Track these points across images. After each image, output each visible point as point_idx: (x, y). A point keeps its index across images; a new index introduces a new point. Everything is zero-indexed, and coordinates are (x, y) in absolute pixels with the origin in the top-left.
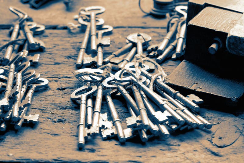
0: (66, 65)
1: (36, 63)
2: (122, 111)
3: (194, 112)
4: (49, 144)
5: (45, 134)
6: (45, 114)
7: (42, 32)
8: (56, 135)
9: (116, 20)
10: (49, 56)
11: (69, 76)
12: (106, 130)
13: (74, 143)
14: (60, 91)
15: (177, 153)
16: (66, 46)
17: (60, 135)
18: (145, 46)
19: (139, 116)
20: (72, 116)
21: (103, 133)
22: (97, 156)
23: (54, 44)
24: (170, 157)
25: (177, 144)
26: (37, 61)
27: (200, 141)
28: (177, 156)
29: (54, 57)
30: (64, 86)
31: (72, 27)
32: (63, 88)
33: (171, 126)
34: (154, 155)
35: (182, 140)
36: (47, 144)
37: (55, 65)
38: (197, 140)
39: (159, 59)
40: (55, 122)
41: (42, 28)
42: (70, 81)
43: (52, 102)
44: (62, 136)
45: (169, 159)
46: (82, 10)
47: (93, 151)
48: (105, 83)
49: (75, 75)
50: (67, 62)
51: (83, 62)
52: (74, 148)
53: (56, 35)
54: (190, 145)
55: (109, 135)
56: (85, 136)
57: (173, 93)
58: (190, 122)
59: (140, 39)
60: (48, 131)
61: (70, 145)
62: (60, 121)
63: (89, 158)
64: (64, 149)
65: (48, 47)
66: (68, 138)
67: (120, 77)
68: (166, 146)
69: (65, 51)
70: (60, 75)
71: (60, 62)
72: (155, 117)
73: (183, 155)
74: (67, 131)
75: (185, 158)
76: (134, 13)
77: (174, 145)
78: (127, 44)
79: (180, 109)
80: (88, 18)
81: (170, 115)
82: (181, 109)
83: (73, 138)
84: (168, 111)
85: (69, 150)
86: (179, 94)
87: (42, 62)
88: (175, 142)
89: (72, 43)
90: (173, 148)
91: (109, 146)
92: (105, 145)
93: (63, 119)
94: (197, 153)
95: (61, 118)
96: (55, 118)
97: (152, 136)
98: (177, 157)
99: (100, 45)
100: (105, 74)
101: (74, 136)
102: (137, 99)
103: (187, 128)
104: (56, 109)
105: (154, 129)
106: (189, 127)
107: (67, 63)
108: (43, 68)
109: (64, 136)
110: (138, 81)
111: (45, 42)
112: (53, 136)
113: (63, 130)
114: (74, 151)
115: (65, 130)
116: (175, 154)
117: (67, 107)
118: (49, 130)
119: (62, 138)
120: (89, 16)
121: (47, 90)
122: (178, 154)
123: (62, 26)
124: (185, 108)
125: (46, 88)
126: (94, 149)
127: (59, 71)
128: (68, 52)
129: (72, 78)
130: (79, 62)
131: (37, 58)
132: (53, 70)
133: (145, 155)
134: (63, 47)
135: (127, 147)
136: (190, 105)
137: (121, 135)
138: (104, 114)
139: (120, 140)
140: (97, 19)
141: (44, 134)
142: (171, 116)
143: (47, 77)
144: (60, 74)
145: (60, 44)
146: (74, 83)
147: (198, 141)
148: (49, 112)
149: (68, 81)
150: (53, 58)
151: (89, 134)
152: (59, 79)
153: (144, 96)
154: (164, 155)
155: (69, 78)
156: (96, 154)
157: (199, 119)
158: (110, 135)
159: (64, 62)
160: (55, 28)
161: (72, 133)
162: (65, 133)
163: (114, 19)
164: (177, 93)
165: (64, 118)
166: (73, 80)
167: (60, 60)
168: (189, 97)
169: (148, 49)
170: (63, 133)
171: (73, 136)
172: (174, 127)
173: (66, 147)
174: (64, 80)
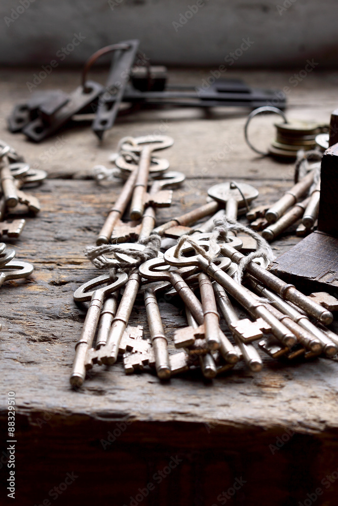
0: (77, 243)
1: (15, 235)
2: (175, 324)
3: (323, 325)
4: (12, 378)
5: (8, 360)
6: (16, 325)
7: (40, 183)
8: (29, 363)
9: (196, 165)
10: (45, 225)
11: (78, 261)
12: (133, 355)
13: (65, 377)
14: (55, 286)
15: (275, 401)
16: (83, 208)
17: (39, 363)
18: (245, 209)
19: (201, 327)
20: (70, 331)
21: (128, 360)
22: (107, 402)
23: (59, 205)
24: (259, 406)
25: (279, 384)
26: (18, 231)
27: (326, 379)
28: (272, 406)
29: (56, 227)
30: (65, 277)
31: (102, 173)
32: (63, 281)
33: (269, 349)
34: (226, 401)
35: (289, 378)
36: (9, 378)
37: (55, 241)
38: (321, 378)
39: (270, 232)
40: (35, 341)
41: (41, 175)
42: (79, 270)
43: (34, 305)
44: (42, 366)
45: (255, 411)
46: (126, 143)
47: (100, 392)
48: (145, 269)
49: (86, 254)
50: (81, 236)
51: (111, 234)
52: (63, 387)
53: (67, 189)
54: (304, 386)
55: (138, 365)
56: (86, 364)
57: (282, 288)
58: (308, 340)
59: (233, 195)
60: (15, 356)
61: (56, 380)
62: (45, 339)
63: (90, 405)
64: (42, 388)
65: (47, 209)
66: (54, 369)
67: (176, 256)
68: (255, 387)
69: (79, 217)
70: (60, 258)
71: (67, 236)
72: (236, 330)
73: (286, 403)
74: (54, 357)
75: (291, 410)
76: (236, 153)
77: (271, 387)
78: (208, 203)
79: (291, 318)
80: (136, 158)
81: (267, 327)
82: (294, 319)
83: (65, 369)
84: (265, 319)
85: (51, 389)
86: (293, 291)
87: (28, 237)
88: (275, 380)
89: (96, 204)
90: (268, 392)
91: (136, 384)
92: (128, 383)
93: (52, 337)
94: (317, 400)
95: (47, 335)
96: (36, 334)
97: (226, 367)
98: (274, 408)
99: (151, 205)
100: (147, 252)
101: (67, 365)
102: (204, 297)
103: (303, 354)
104: (39, 319)
105: (230, 353)
106: (307, 353)
107: (80, 238)
108: (29, 247)
109: (46, 366)
110: (212, 264)
111: (41, 201)
112: (24, 364)
113: (46, 356)
114: (60, 393)
115: (51, 355)
116: (271, 402)
117: (64, 314)
118: (17, 353)
119: (40, 369)
120: (138, 154)
121: (29, 284)
122: (276, 403)
123: (83, 173)
124: (304, 316)
125: (27, 280)
126: (104, 389)
127: (61, 253)
128: (87, 220)
129: (85, 263)
130: (104, 235)
131: (18, 226)
132: (50, 251)
133: (206, 403)
134: (78, 210)
135: (172, 387)
136: (313, 310)
137: (163, 364)
138: (135, 328)
139: (159, 374)
140: (155, 160)
141: (6, 361)
142: (270, 330)
143: (33, 261)
144: (62, 257)
145: (71, 204)
146: (87, 273)
147: (322, 380)
148: (25, 322)
149: (75, 270)
150: (52, 230)
151: (95, 360)
152: (58, 265)
153: (223, 294)
154: (247, 404)
155: (79, 264)
156: (107, 398)
157: (330, 338)
158: (141, 364)
159: (75, 236)
160: (69, 177)
161: (63, 360)
162: (50, 360)
163: (192, 164)
164: (289, 288)
165: (53, 335)
166: (86, 267)
167: (67, 233)
168: (315, 297)
169: (249, 214)
170: (45, 360)
171: (64, 366)
172: (274, 351)
173: (46, 384)
174: (67, 268)
